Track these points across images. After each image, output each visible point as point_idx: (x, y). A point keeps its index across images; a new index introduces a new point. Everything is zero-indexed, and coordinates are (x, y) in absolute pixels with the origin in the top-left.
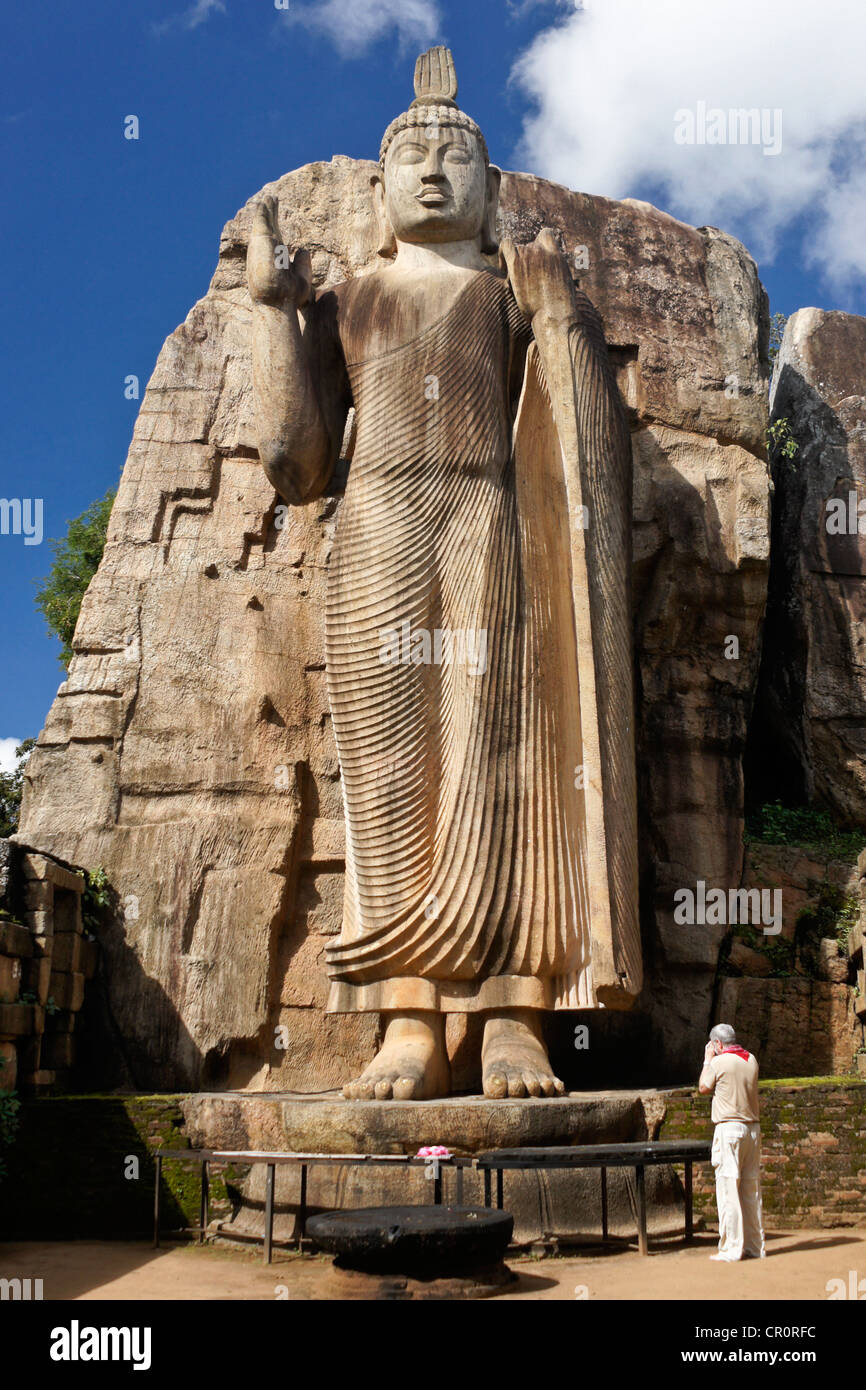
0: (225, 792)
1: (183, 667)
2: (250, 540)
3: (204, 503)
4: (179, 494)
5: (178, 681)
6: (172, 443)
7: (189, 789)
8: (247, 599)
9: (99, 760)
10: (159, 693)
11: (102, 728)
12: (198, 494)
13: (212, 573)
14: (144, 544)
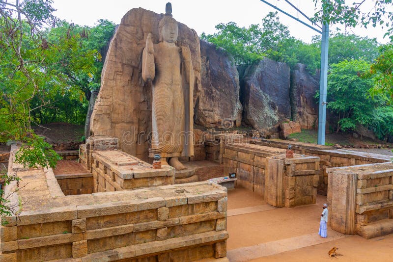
0: (128, 123)
1: (120, 102)
2: (129, 80)
3: (121, 74)
4: (117, 71)
5: (119, 105)
6: (116, 62)
7: (123, 122)
8: (129, 91)
9: (108, 118)
10: (117, 106)
11: (108, 112)
12: (121, 72)
13: (124, 86)
14: (111, 80)
